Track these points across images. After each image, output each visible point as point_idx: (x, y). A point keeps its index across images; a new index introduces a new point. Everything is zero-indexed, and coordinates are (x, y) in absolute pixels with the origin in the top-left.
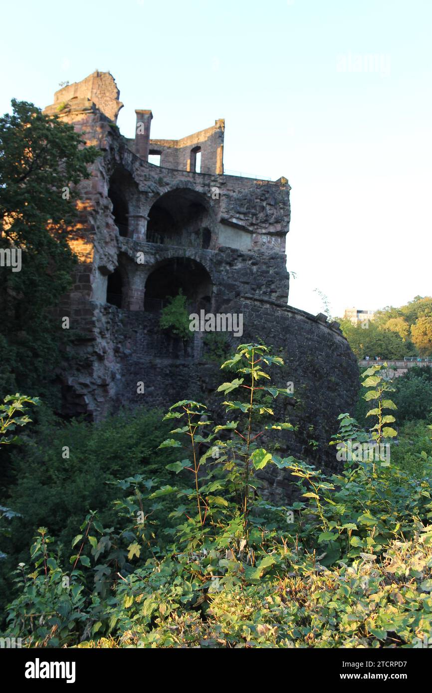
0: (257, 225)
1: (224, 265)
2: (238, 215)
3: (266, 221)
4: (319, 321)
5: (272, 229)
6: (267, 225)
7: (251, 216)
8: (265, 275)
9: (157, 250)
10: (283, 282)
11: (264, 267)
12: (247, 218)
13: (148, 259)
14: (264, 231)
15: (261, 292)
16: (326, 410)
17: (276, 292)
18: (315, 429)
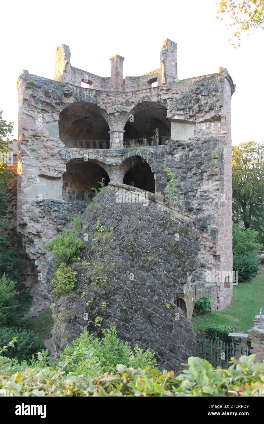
0: (194, 116)
1: (166, 155)
2: (178, 112)
3: (200, 111)
4: (157, 201)
5: (208, 117)
6: (202, 115)
7: (188, 110)
8: (196, 158)
9: (122, 153)
10: (211, 162)
11: (197, 152)
12: (186, 113)
13: (117, 161)
14: (201, 120)
15: (192, 174)
17: (206, 172)
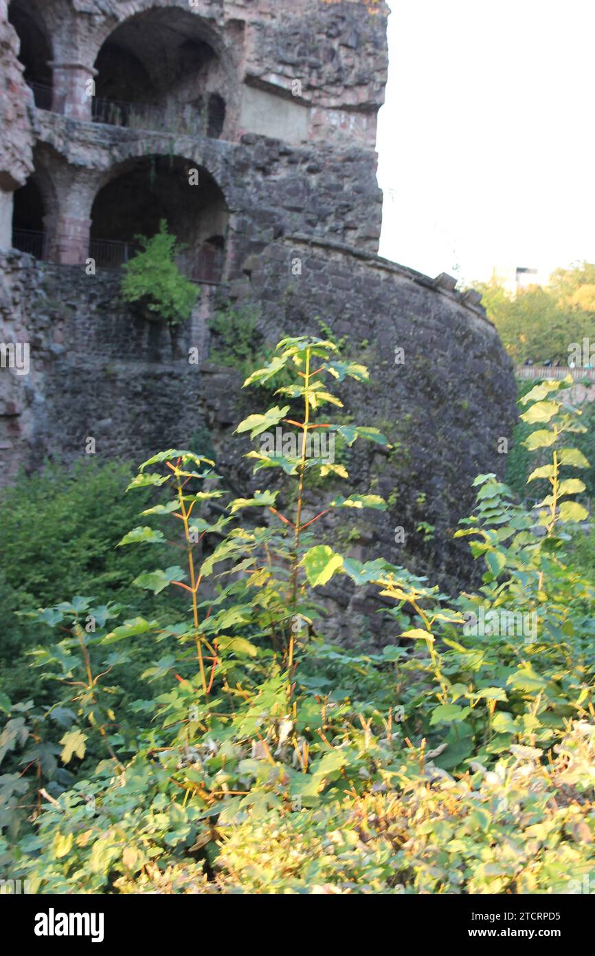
0: (319, 88)
1: (251, 171)
2: (280, 68)
3: (337, 81)
4: (440, 289)
5: (350, 99)
6: (340, 90)
7: (306, 69)
8: (334, 194)
9: (114, 139)
10: (369, 209)
11: (333, 179)
12: (299, 74)
13: (97, 157)
14: (333, 102)
15: (327, 229)
16: (450, 464)
17: (355, 229)
18: (428, 501)
